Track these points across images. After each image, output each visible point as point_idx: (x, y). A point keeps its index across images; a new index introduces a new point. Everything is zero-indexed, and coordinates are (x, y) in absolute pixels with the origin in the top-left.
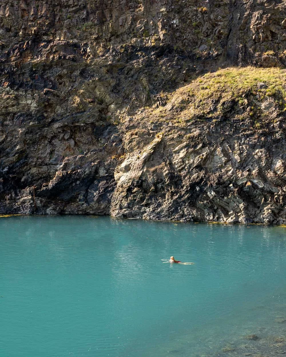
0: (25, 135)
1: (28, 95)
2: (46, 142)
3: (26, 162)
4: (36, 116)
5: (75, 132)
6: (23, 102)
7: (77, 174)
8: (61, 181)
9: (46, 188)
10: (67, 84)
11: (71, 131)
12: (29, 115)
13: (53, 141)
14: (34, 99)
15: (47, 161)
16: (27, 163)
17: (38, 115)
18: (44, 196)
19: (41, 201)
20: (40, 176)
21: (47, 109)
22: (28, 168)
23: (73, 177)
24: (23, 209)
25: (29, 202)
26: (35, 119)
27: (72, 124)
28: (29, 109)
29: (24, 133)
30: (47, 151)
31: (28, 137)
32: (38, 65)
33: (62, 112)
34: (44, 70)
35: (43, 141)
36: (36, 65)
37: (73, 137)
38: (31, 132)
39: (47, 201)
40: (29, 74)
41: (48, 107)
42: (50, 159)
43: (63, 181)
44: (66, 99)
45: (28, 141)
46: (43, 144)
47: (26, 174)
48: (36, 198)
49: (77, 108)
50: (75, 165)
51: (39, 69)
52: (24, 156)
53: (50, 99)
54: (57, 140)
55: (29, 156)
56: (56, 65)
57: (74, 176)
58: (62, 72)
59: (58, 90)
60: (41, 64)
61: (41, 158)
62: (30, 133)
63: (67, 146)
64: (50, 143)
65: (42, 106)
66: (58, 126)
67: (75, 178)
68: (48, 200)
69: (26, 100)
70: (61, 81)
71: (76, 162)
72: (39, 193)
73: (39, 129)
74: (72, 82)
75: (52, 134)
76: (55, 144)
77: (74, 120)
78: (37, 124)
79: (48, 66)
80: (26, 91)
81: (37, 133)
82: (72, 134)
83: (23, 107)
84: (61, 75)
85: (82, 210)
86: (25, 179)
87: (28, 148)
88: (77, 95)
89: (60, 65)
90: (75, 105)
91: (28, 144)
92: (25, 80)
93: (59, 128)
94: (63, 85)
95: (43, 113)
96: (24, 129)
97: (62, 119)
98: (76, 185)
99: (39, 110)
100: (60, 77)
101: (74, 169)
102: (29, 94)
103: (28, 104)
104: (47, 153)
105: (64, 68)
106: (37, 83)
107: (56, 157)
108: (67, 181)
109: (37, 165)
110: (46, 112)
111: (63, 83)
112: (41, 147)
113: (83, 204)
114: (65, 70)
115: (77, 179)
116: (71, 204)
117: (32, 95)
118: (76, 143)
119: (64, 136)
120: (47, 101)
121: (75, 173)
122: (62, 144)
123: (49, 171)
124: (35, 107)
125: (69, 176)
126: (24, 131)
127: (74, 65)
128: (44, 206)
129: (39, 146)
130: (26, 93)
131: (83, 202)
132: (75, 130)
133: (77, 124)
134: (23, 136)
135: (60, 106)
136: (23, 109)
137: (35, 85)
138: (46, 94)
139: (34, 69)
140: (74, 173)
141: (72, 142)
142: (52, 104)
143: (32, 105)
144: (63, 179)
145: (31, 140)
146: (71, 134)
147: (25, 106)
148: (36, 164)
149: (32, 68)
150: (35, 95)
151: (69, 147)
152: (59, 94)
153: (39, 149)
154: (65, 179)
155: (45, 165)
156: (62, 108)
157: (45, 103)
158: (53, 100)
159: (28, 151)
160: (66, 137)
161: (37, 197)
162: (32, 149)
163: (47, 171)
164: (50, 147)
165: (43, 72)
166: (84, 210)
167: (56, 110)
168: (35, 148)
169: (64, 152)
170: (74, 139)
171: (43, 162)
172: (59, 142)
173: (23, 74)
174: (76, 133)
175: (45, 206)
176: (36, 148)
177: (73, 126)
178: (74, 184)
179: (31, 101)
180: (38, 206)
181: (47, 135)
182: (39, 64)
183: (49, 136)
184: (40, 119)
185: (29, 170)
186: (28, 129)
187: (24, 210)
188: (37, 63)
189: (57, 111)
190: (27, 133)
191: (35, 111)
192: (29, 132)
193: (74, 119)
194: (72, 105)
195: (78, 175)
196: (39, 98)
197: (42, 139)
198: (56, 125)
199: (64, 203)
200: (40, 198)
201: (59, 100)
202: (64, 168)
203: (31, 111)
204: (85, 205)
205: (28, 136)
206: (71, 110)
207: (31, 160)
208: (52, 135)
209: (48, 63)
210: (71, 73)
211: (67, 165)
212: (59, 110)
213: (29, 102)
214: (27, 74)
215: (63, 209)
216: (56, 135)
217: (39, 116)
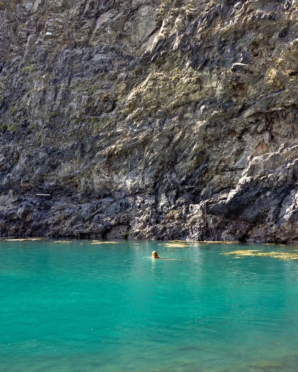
0: (206, 129)
1: (213, 76)
2: (234, 138)
3: (206, 167)
4: (221, 103)
5: (271, 121)
6: (208, 85)
7: (266, 180)
8: (242, 191)
9: (222, 202)
10: (264, 54)
11: (267, 120)
12: (212, 102)
13: (244, 137)
14: (219, 79)
15: (232, 165)
16: (207, 170)
17: (224, 101)
18: (220, 214)
19: (215, 221)
20: (222, 186)
21: (237, 92)
22: (211, 177)
23: (260, 186)
24: (192, 232)
25: (200, 221)
26: (220, 107)
27: (268, 109)
28: (214, 94)
29: (205, 127)
30: (233, 150)
31: (209, 133)
32: (228, 34)
33: (255, 92)
34: (236, 39)
35: (229, 138)
36: (226, 34)
37: (269, 129)
38: (215, 125)
39: (224, 222)
40: (218, 47)
41: (238, 89)
42: (236, 161)
43: (246, 191)
44: (262, 74)
45: (209, 137)
46: (229, 142)
47: (208, 185)
48: (208, 216)
49: (274, 86)
50: (264, 167)
51: (229, 39)
52: (205, 159)
53: (239, 77)
54: (248, 135)
55: (210, 159)
56: (250, 29)
57: (262, 184)
58: (256, 37)
59: (250, 64)
60: (232, 31)
61: (224, 161)
62: (214, 127)
63: (259, 141)
64: (240, 139)
65: (230, 88)
66: (249, 114)
67: (264, 186)
68: (226, 220)
69: (211, 83)
70: (256, 51)
71: (266, 162)
72: (212, 209)
73: (226, 120)
74: (271, 49)
75: (243, 126)
76: (245, 140)
77: (270, 103)
78: (223, 112)
79: (240, 32)
80: (211, 70)
81: (222, 126)
82: (268, 124)
83: (206, 91)
84: (255, 42)
85: (271, 235)
86: (205, 192)
87: (209, 147)
88: (274, 66)
89: (255, 27)
90: (271, 81)
91: (209, 142)
92: (211, 56)
93: (250, 116)
94: (259, 56)
95: (231, 97)
96: (205, 122)
97: (254, 104)
98: (266, 197)
99: (225, 94)
100: (255, 44)
101: (263, 173)
102: (214, 73)
103: (213, 87)
104: (231, 153)
105: (260, 32)
106: (226, 58)
107: (244, 158)
108: (252, 191)
109: (219, 171)
110: (236, 96)
111: (260, 53)
112: (225, 146)
113: (272, 226)
114: (260, 35)
115: (267, 189)
116: (258, 227)
117: (218, 75)
118: (272, 137)
119: (257, 128)
120: (236, 80)
121: (264, 179)
122: (253, 139)
123: (231, 179)
124: (221, 91)
125: (255, 184)
126: (205, 124)
127: (272, 26)
128: (218, 228)
129: (223, 144)
130: (210, 73)
131: (272, 223)
132: (271, 118)
133: (273, 109)
134: (203, 132)
135: (253, 85)
136: (207, 94)
137: (223, 60)
138: (234, 70)
139: (223, 40)
140: (261, 179)
141: (267, 136)
142: (243, 84)
143: (217, 89)
144: (246, 187)
145: (212, 136)
146: (266, 124)
147: (209, 91)
148: (217, 170)
149: (221, 38)
150: (221, 74)
151: (261, 144)
152: (251, 69)
153: (223, 148)
154: (248, 188)
155: (230, 171)
156: (254, 88)
157: (233, 83)
158: (244, 77)
159: (209, 151)
160: (259, 130)
161: (210, 215)
162: (214, 149)
163: (230, 178)
164: (239, 145)
165: (234, 41)
166: (273, 235)
167: (248, 92)
168: (218, 147)
169: (255, 150)
170: (270, 131)
171: (226, 166)
172: (251, 137)
173: (211, 48)
174: (274, 123)
175: (220, 228)
176: (220, 147)
177: (268, 111)
178: (262, 196)
179: (216, 83)
180: (210, 228)
181: (235, 128)
182: (229, 31)
183: (239, 130)
184: (226, 106)
185: (211, 179)
186: (210, 121)
187: (193, 234)
188: (227, 31)
189: (249, 94)
190: (207, 126)
191: (221, 96)
192: (212, 124)
193: (269, 101)
194: (267, 81)
195: (267, 182)
196: (226, 77)
197: (229, 134)
198: (247, 113)
199: (249, 225)
200: (214, 217)
201: (251, 78)
202: (250, 173)
203: (216, 96)
204: (274, 228)
205: (210, 131)
206: (265, 90)
207: (211, 164)
208: (242, 128)
209: (240, 28)
210: (269, 37)
211: (254, 169)
212: (252, 91)
213: (214, 84)
214: (216, 48)
215: (247, 234)
216: (247, 127)
217: (225, 103)
